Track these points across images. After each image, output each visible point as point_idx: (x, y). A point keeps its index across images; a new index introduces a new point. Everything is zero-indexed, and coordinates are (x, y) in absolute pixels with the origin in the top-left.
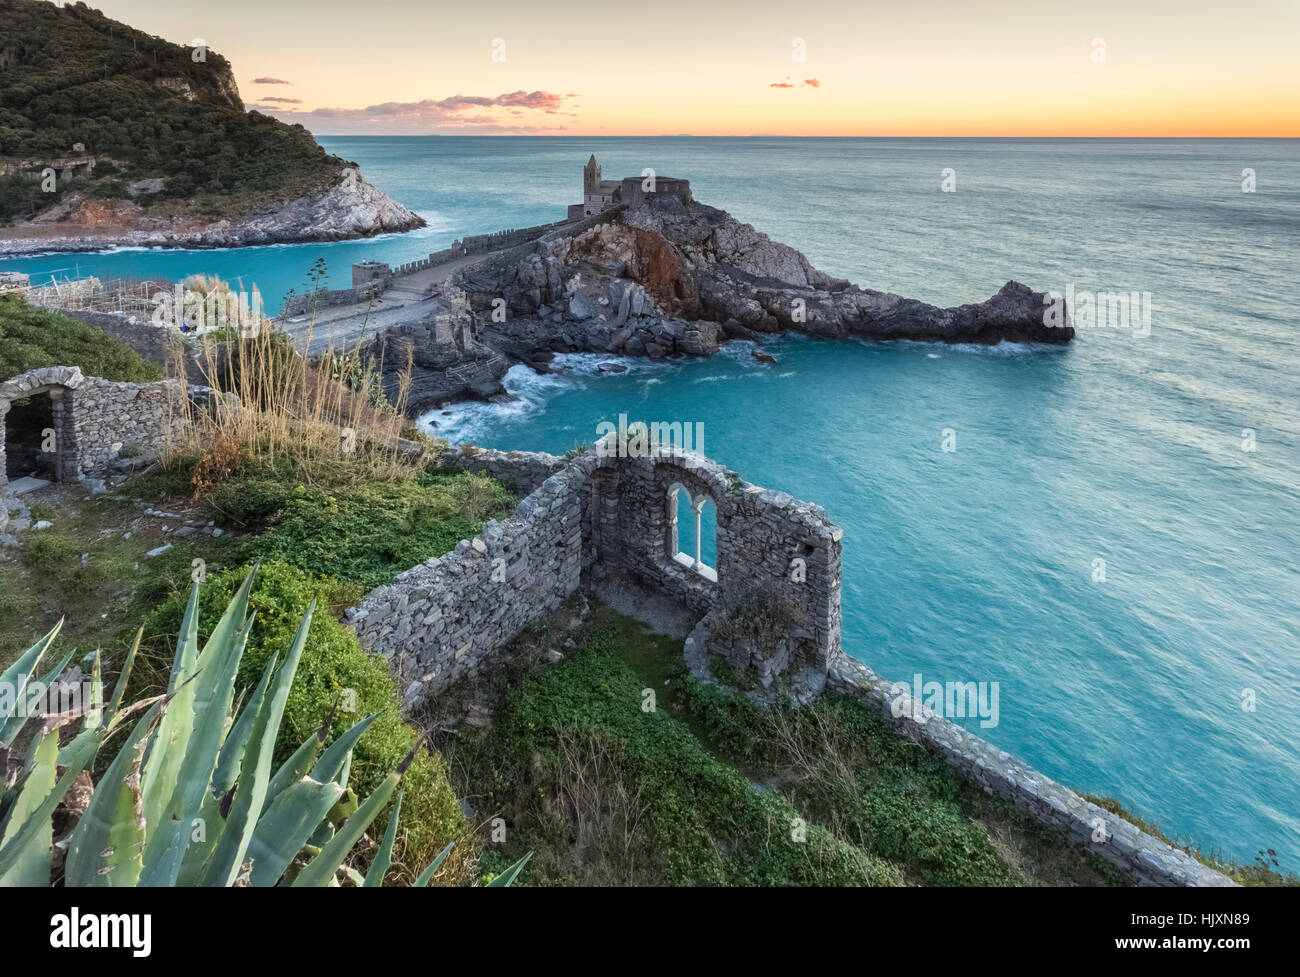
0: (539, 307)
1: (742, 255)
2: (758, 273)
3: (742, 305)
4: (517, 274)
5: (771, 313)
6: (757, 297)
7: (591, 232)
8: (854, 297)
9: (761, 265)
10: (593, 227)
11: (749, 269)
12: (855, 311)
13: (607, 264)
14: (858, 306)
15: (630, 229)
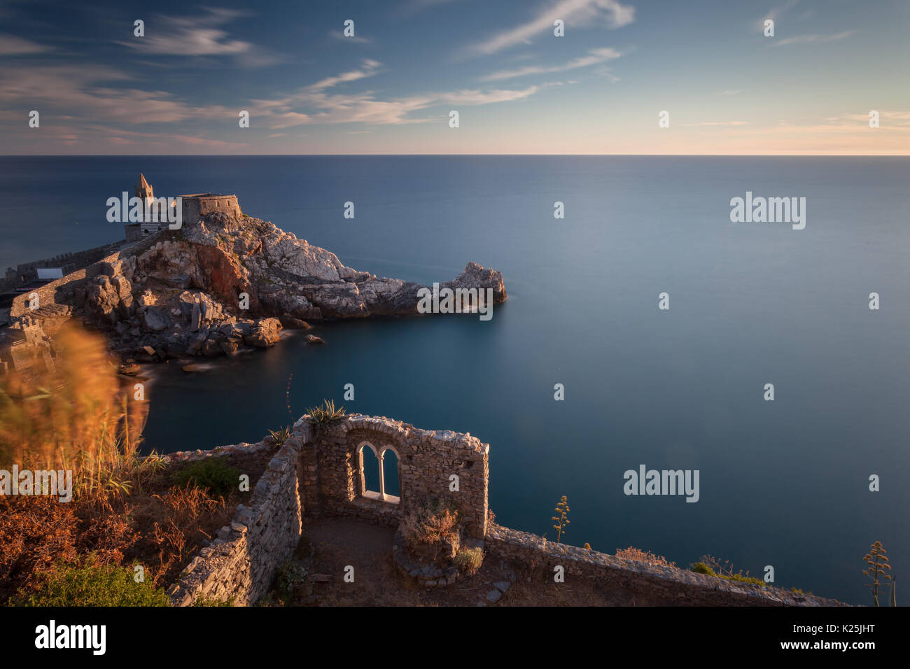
0: (116, 324)
1: (288, 259)
2: (303, 274)
3: (293, 301)
4: (87, 296)
5: (316, 304)
6: (303, 293)
7: (154, 250)
8: (373, 286)
9: (304, 267)
10: (155, 245)
11: (295, 272)
12: (375, 296)
13: (173, 278)
14: (376, 292)
15: (191, 244)
